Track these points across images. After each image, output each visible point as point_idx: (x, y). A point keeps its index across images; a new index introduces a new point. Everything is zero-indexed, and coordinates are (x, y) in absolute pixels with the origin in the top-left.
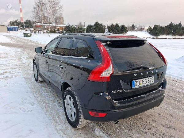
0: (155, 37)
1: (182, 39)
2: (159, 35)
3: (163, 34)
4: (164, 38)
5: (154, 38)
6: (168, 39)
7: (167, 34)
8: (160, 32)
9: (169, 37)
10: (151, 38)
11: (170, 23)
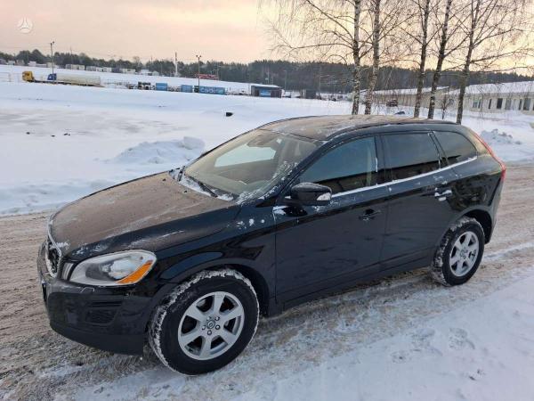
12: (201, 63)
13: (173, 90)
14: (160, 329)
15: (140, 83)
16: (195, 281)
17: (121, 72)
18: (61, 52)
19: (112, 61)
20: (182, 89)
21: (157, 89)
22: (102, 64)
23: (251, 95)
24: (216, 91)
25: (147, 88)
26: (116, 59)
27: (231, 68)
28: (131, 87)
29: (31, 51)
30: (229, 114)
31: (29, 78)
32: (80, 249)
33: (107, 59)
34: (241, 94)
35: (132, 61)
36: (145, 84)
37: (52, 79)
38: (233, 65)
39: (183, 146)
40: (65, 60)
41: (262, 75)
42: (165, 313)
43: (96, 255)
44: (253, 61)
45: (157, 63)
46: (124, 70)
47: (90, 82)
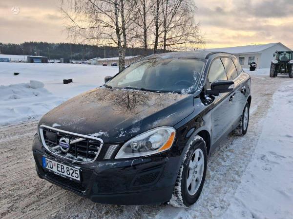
14: (181, 179)
16: (191, 143)
23: (28, 62)
27: (8, 47)
30: (16, 74)
32: (120, 133)
34: (20, 62)
38: (10, 45)
39: (30, 87)
41: (31, 51)
42: (183, 167)
43: (135, 135)
44: (24, 42)
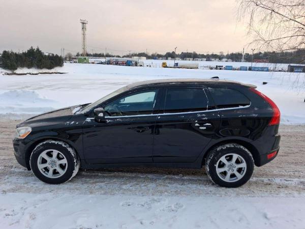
0: (9, 72)
1: (52, 73)
2: (16, 69)
3: (22, 66)
4: (25, 73)
5: (8, 74)
6: (33, 74)
7: (29, 67)
8: (16, 63)
9: (34, 70)
10: (3, 73)
11: (29, 48)
12: (260, 53)
13: (235, 70)
15: (217, 66)
16: (44, 143)
17: (211, 61)
18: (184, 52)
19: (208, 55)
20: (241, 69)
21: (226, 69)
22: (203, 56)
23: (287, 71)
24: (262, 69)
25: (221, 69)
26: (210, 54)
27: (279, 55)
28: (211, 68)
29: (171, 52)
30: (264, 83)
31: (165, 66)
33: (205, 54)
34: (280, 71)
35: (218, 54)
36: (220, 66)
37: (176, 66)
40: (185, 56)
45: (232, 54)
46: (212, 59)
47: (191, 66)
